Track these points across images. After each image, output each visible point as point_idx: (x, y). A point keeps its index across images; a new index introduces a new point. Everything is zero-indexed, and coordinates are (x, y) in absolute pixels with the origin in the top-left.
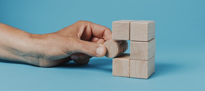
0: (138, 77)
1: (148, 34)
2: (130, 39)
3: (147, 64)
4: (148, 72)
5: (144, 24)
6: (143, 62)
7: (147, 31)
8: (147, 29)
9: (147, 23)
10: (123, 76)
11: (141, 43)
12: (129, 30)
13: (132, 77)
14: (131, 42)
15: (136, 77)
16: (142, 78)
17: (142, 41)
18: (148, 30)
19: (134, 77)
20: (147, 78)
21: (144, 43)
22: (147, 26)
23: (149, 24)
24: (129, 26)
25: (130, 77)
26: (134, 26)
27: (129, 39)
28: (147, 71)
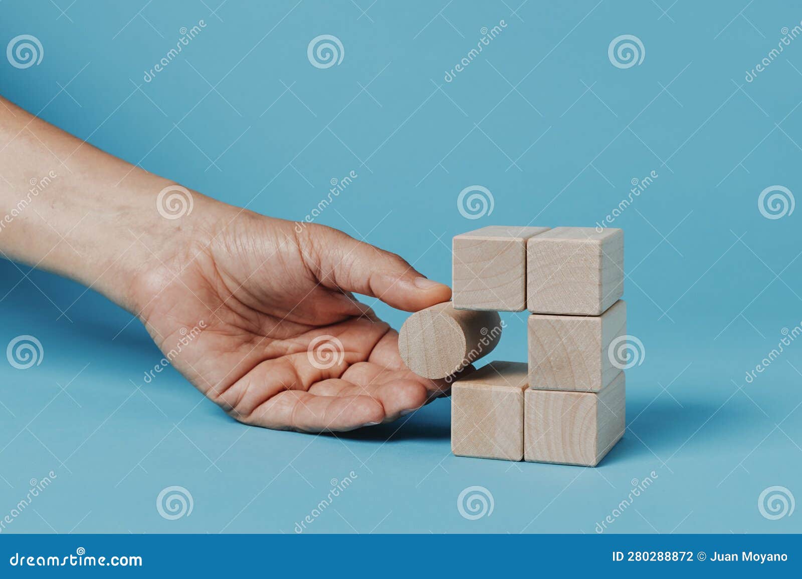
0: (556, 461)
1: (600, 285)
2: (526, 307)
3: (595, 407)
4: (597, 438)
5: (586, 246)
6: (578, 397)
7: (597, 272)
8: (596, 265)
9: (596, 242)
10: (496, 456)
11: (573, 322)
12: (521, 270)
13: (533, 458)
14: (532, 317)
15: (548, 460)
16: (572, 462)
17: (576, 312)
18: (600, 270)
19: (540, 459)
20: (593, 462)
21: (587, 322)
22: (597, 251)
23: (604, 244)
24: (521, 255)
25: (523, 460)
26: (543, 253)
27: (522, 306)
28: (595, 435)
